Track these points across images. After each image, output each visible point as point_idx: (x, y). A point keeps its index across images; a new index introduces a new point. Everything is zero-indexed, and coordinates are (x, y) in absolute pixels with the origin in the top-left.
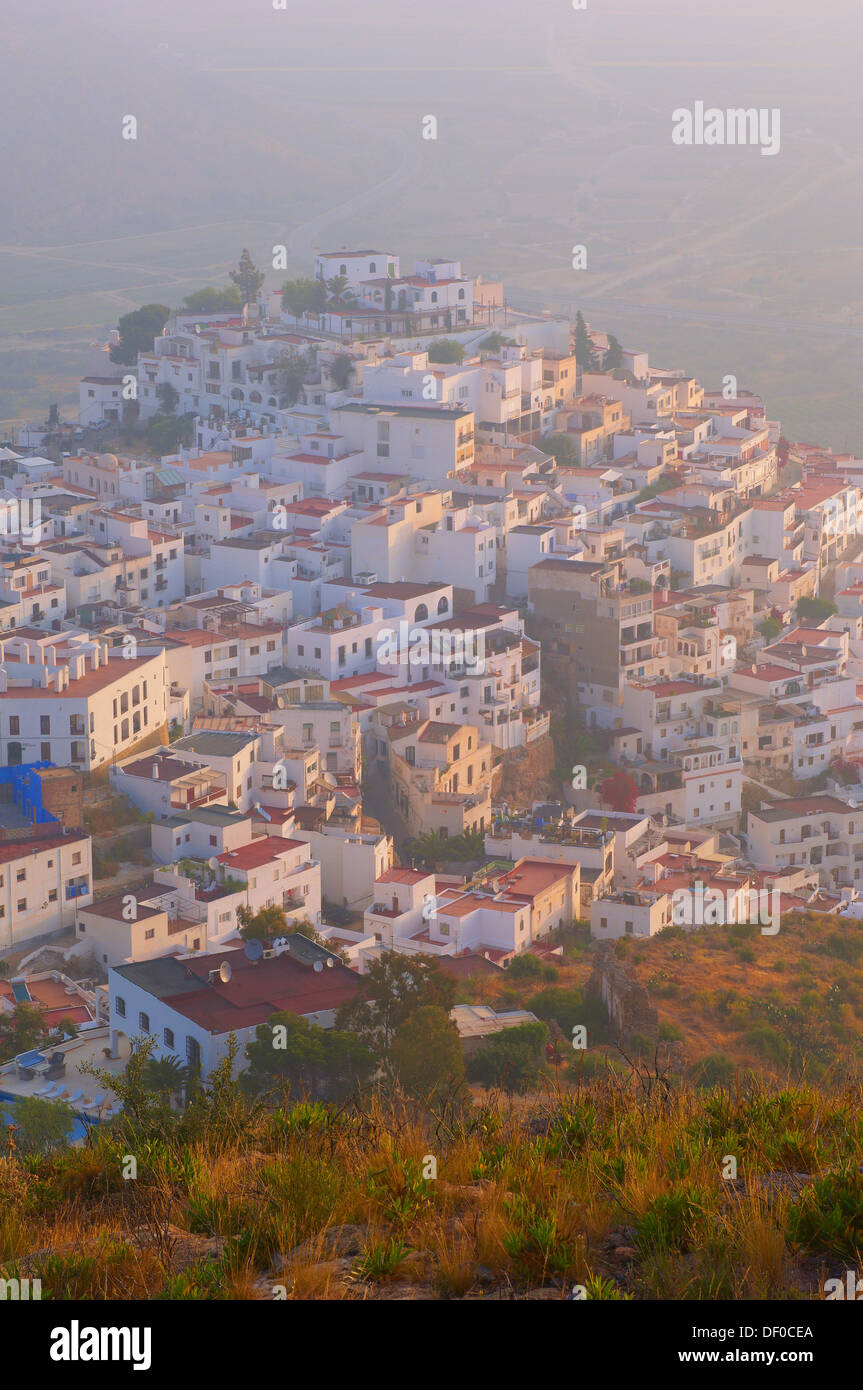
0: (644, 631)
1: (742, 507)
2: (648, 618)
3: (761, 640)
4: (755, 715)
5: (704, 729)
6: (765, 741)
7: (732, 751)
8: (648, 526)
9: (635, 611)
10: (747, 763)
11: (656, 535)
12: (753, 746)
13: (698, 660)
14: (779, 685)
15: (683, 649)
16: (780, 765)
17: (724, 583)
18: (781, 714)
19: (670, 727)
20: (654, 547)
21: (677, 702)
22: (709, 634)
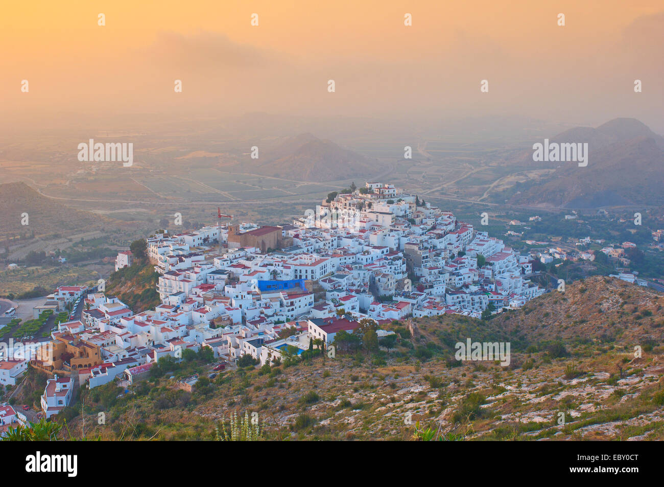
0: (427, 257)
1: (447, 234)
2: (428, 255)
3: (450, 259)
4: (448, 274)
5: (438, 277)
6: (450, 279)
7: (444, 281)
8: (429, 236)
9: (425, 253)
10: (446, 284)
11: (430, 238)
12: (448, 280)
13: (437, 263)
14: (454, 268)
15: (435, 261)
16: (453, 284)
17: (444, 248)
18: (453, 274)
19: (431, 276)
20: (430, 241)
21: (433, 271)
22: (440, 258)
